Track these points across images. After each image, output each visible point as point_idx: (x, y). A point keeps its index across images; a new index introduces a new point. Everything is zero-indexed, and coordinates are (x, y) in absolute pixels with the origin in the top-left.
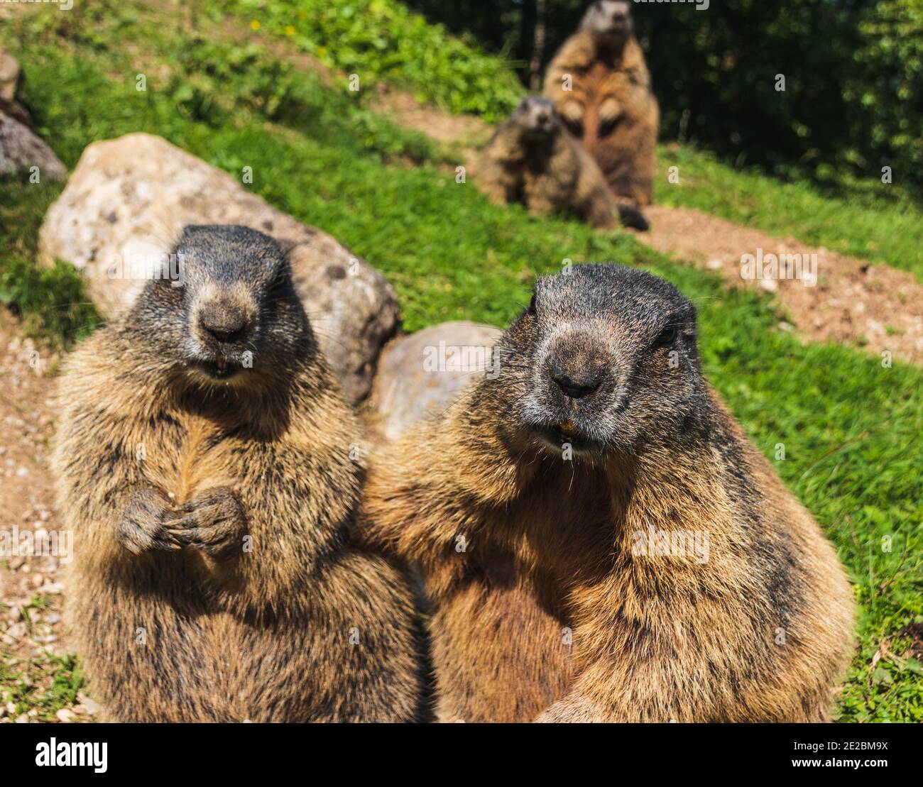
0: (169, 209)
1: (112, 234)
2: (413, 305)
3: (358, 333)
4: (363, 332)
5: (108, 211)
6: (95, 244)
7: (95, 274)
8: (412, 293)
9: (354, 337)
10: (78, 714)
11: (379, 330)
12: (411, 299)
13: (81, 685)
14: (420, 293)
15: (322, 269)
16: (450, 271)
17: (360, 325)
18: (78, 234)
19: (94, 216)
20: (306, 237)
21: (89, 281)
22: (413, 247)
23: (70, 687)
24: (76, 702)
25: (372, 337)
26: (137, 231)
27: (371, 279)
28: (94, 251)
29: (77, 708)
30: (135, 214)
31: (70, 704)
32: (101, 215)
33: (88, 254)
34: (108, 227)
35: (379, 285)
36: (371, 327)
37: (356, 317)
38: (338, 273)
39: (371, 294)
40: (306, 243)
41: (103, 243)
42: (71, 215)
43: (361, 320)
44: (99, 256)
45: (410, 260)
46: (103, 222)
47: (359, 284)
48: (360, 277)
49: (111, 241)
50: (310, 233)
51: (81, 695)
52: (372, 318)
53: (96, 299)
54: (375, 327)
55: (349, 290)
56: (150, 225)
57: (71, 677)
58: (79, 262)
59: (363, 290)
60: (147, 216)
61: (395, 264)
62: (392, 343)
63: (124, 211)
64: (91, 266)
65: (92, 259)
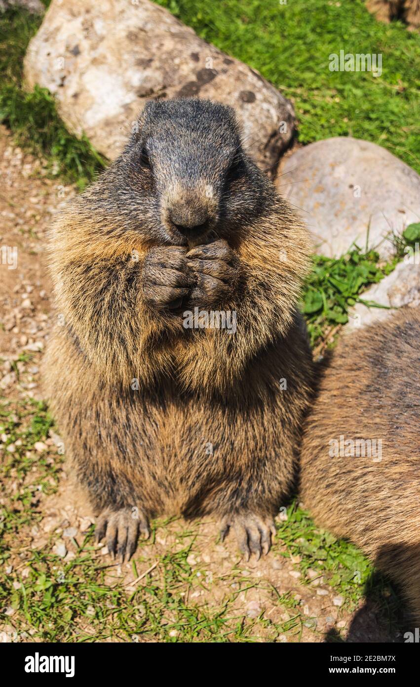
0: (118, 44)
1: (75, 65)
2: (307, 117)
3: (262, 147)
4: (267, 145)
5: (73, 45)
6: (64, 74)
7: (64, 98)
8: (307, 107)
9: (260, 150)
10: (49, 446)
11: (279, 144)
12: (306, 112)
13: (52, 425)
14: (314, 107)
15: (236, 95)
16: (340, 87)
17: (265, 141)
18: (51, 65)
19: (62, 50)
20: (225, 66)
21: (60, 103)
22: (311, 64)
23: (44, 425)
24: (48, 437)
25: (274, 150)
26: (95, 62)
27: (275, 101)
28: (63, 79)
29: (49, 441)
30: (93, 48)
31: (44, 438)
32: (67, 48)
33: (59, 82)
34: (73, 59)
35: (281, 106)
36: (273, 141)
37: (261, 134)
38: (249, 98)
39: (274, 113)
40: (225, 71)
41: (69, 72)
42: (46, 48)
43: (265, 136)
44: (66, 82)
45: (308, 75)
46: (68, 55)
47: (265, 106)
48: (266, 100)
49: (75, 71)
50: (228, 62)
51: (51, 432)
52: (275, 134)
53: (64, 118)
54: (277, 141)
55: (257, 112)
56: (105, 57)
57: (45, 417)
58: (53, 88)
59: (268, 111)
60: (102, 49)
61: (296, 79)
62: (289, 152)
63: (85, 45)
64: (61, 91)
65: (62, 86)
